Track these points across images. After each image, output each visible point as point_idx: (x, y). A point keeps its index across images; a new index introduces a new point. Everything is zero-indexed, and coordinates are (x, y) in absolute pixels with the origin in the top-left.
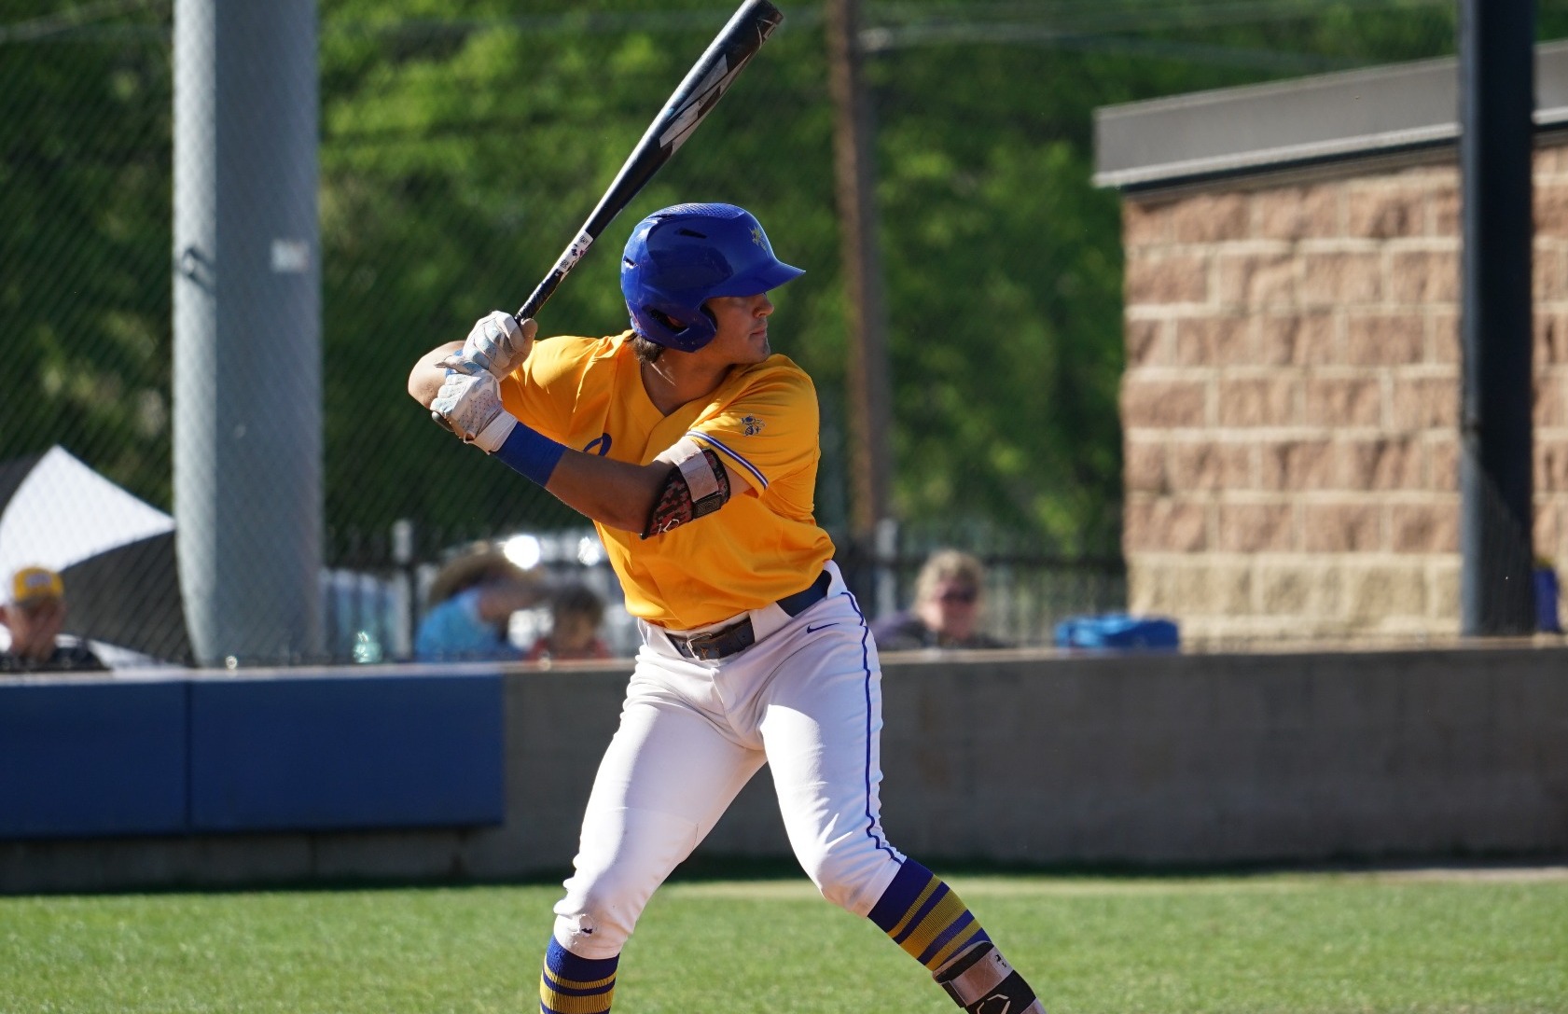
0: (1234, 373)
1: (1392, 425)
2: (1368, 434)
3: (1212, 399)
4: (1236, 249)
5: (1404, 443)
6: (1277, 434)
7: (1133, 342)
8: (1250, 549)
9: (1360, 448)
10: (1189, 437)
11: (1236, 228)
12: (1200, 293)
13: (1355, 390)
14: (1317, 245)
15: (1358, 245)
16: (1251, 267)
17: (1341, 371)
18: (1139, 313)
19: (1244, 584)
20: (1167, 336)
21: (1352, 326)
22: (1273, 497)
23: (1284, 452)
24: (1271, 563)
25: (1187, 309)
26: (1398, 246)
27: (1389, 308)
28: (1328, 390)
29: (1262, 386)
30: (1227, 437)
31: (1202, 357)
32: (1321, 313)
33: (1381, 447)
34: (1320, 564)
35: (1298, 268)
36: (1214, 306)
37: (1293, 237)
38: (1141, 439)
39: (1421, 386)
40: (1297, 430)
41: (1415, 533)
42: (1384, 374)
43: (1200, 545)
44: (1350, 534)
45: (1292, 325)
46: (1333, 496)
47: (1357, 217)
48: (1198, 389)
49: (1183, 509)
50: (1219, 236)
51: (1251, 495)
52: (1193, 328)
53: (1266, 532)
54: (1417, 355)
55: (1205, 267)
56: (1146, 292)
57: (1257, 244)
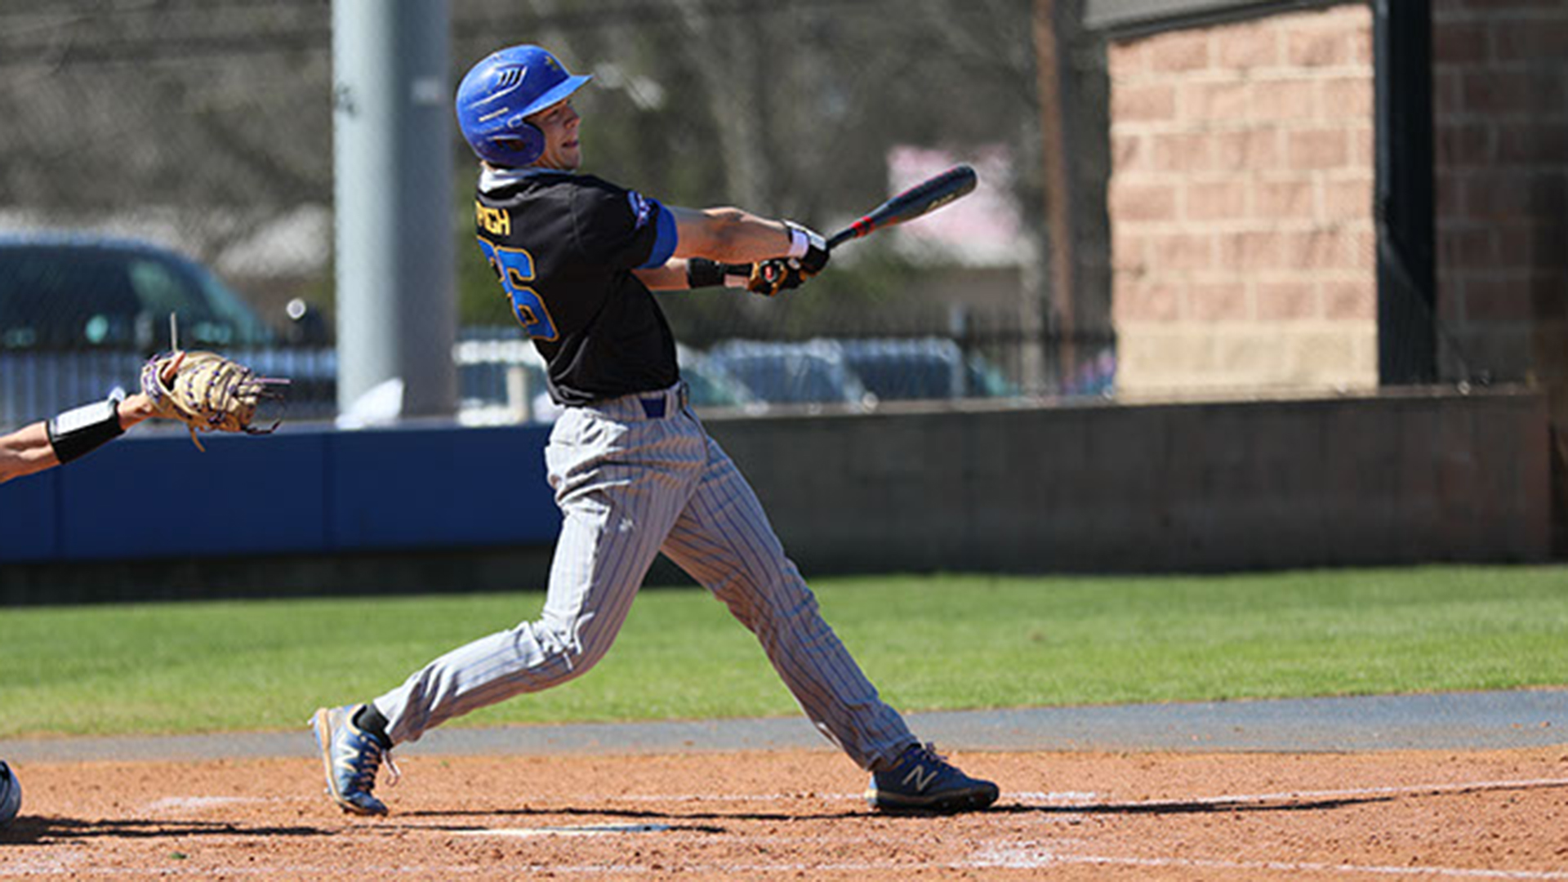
0: (1200, 177)
1: (1323, 219)
2: (1304, 225)
3: (1180, 198)
4: (1197, 77)
5: (1333, 232)
6: (1231, 227)
7: (1118, 153)
8: (1213, 318)
9: (1300, 235)
10: (1164, 230)
11: (1198, 61)
12: (1169, 113)
13: (1296, 188)
14: (1261, 73)
15: (1295, 73)
16: (1212, 90)
17: (1282, 174)
18: (1122, 129)
19: (1208, 345)
20: (1146, 148)
21: (1293, 138)
22: (1231, 277)
23: (1239, 240)
24: (1229, 330)
25: (1161, 126)
26: (1321, 75)
27: (1320, 121)
28: (1274, 189)
29: (1222, 187)
30: (1196, 229)
31: (1173, 166)
32: (1269, 128)
33: (1315, 234)
34: (1270, 331)
35: (1247, 93)
36: (1181, 123)
37: (1243, 68)
38: (1124, 231)
39: (1347, 185)
40: (1249, 223)
41: (1343, 304)
42: (1317, 177)
43: (1171, 316)
44: (1292, 304)
45: (1244, 138)
46: (1278, 275)
47: (1292, 50)
48: (1169, 191)
49: (1158, 289)
50: (1185, 66)
51: (1213, 275)
52: (1166, 141)
53: (1225, 304)
54: (1342, 161)
55: (1171, 93)
56: (1129, 113)
57: (1215, 74)
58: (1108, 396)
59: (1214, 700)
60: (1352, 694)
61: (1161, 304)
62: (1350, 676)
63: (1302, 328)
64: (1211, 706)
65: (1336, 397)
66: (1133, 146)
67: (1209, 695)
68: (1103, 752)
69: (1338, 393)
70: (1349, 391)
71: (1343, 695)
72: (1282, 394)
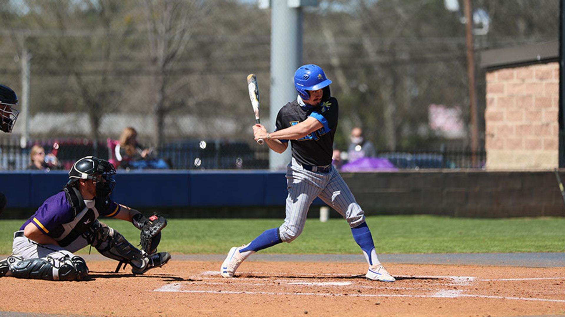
0: (510, 109)
1: (544, 122)
2: (539, 123)
3: (505, 115)
4: (510, 82)
5: (547, 125)
6: (519, 123)
7: (488, 102)
8: (513, 148)
9: (538, 126)
10: (500, 124)
11: (511, 77)
12: (502, 92)
13: (538, 113)
14: (528, 81)
15: (537, 81)
16: (515, 85)
17: (533, 109)
18: (490, 95)
19: (512, 156)
20: (496, 101)
21: (537, 99)
22: (518, 137)
23: (521, 127)
24: (517, 152)
25: (500, 95)
26: (544, 82)
27: (544, 94)
28: (531, 113)
29: (516, 112)
30: (510, 124)
31: (504, 106)
32: (530, 96)
33: (542, 126)
34: (529, 152)
35: (524, 86)
36: (505, 94)
37: (523, 80)
38: (489, 124)
39: (552, 112)
40: (524, 122)
41: (549, 145)
42: (544, 111)
43: (501, 148)
44: (535, 145)
45: (523, 98)
46: (532, 137)
47: (537, 75)
48: (502, 113)
49: (498, 140)
50: (507, 79)
51: (513, 137)
52: (502, 99)
53: (517, 145)
54: (550, 106)
55: (503, 86)
56: (492, 91)
57: (515, 81)
58: (483, 169)
59: (509, 252)
60: (548, 252)
61: (499, 144)
62: (548, 247)
63: (537, 152)
64: (508, 254)
65: (547, 171)
66: (492, 100)
67: (508, 251)
68: (476, 266)
69: (547, 170)
70: (550, 169)
71: (546, 252)
72: (533, 170)
